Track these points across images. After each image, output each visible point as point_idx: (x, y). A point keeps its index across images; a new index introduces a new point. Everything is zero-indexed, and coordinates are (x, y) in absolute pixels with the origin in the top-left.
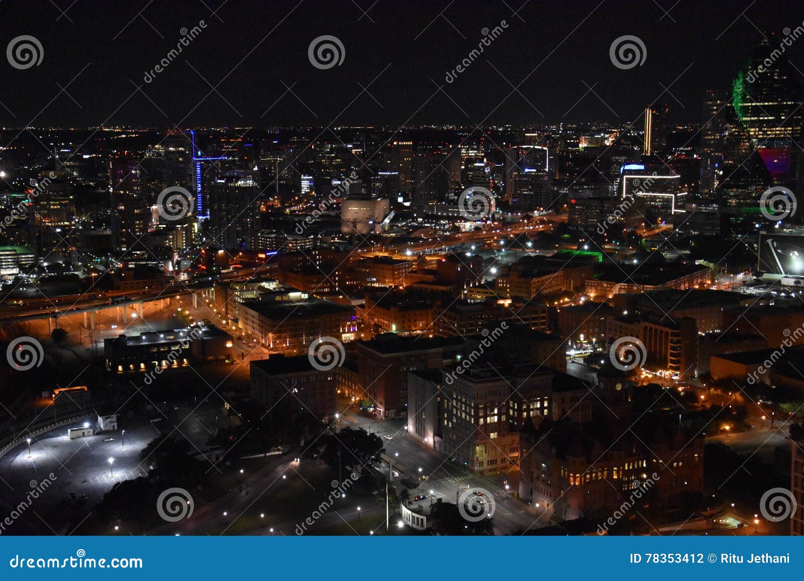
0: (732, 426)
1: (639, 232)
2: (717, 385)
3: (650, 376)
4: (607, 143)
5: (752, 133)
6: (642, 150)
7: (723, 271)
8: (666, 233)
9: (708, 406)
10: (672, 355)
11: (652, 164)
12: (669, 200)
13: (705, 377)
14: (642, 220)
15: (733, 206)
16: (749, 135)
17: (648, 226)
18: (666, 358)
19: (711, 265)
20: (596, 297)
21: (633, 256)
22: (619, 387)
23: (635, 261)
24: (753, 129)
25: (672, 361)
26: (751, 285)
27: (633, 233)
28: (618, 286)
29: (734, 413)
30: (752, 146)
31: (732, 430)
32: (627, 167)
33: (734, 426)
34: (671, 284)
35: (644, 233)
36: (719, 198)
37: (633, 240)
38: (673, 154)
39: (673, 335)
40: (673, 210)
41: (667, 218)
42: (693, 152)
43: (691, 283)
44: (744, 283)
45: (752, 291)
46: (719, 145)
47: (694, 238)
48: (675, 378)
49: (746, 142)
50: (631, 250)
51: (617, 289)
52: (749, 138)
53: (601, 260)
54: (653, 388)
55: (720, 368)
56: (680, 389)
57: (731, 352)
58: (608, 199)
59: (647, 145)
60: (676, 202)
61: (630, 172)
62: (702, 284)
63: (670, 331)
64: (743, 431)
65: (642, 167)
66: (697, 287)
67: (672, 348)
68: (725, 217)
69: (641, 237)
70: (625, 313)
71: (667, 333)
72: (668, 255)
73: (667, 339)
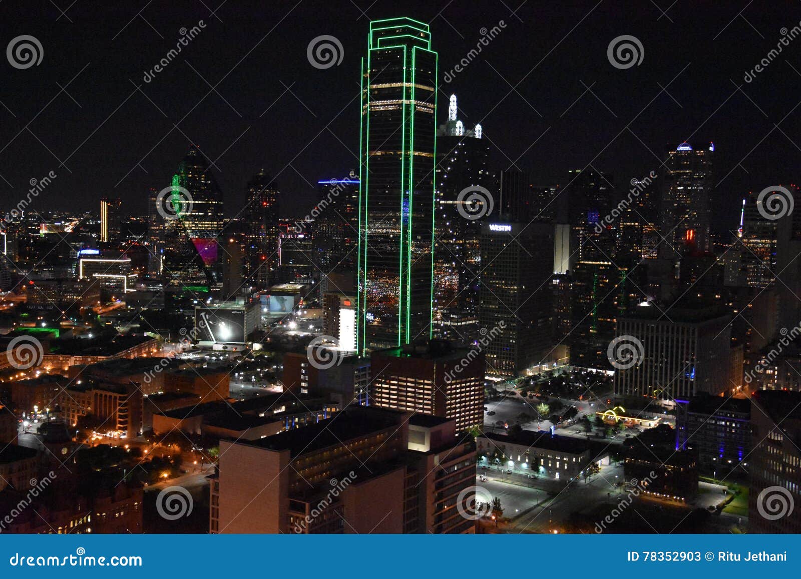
0: (170, 473)
1: (95, 309)
2: (158, 439)
3: (100, 438)
4: (68, 230)
5: (187, 226)
6: (99, 237)
7: (167, 341)
8: (119, 309)
9: (151, 458)
10: (120, 417)
11: (107, 249)
12: (122, 281)
13: (149, 434)
14: (96, 299)
15: (176, 286)
16: (185, 227)
17: (103, 304)
18: (115, 420)
19: (158, 336)
20: (52, 370)
21: (89, 330)
22: (64, 451)
23: (90, 336)
24: (187, 222)
25: (120, 423)
26: (189, 352)
27: (90, 310)
28: (73, 358)
29: (172, 462)
30: (187, 236)
31: (170, 477)
32: (83, 252)
33: (172, 473)
34: (122, 354)
35: (99, 310)
36: (164, 279)
37: (90, 316)
38: (127, 241)
39: (121, 399)
40: (126, 290)
41: (120, 296)
42: (144, 239)
43: (140, 352)
44: (184, 350)
45: (191, 356)
46: (163, 235)
47: (143, 313)
48: (123, 437)
49: (183, 233)
50: (87, 325)
51: (73, 361)
52: (185, 229)
53: (58, 336)
54: (103, 448)
55: (161, 424)
56: (127, 446)
57: (171, 410)
58: (66, 280)
59: (104, 233)
60: (128, 283)
61: (86, 256)
62: (149, 353)
63: (118, 395)
64: (179, 476)
65: (97, 252)
66: (145, 355)
67: (120, 411)
68: (168, 294)
69: (96, 314)
70: (79, 382)
71: (115, 398)
72: (121, 329)
73: (115, 404)
